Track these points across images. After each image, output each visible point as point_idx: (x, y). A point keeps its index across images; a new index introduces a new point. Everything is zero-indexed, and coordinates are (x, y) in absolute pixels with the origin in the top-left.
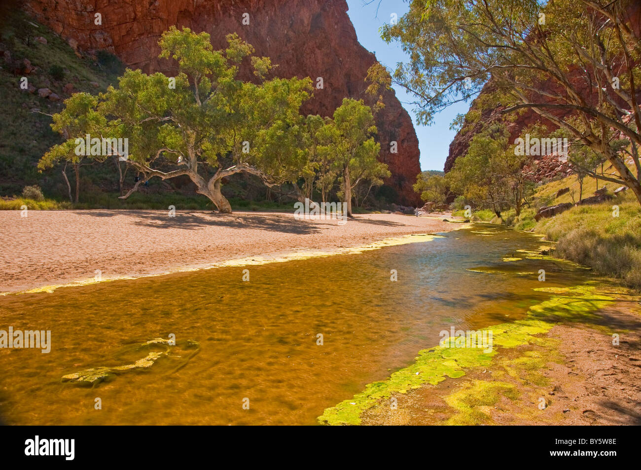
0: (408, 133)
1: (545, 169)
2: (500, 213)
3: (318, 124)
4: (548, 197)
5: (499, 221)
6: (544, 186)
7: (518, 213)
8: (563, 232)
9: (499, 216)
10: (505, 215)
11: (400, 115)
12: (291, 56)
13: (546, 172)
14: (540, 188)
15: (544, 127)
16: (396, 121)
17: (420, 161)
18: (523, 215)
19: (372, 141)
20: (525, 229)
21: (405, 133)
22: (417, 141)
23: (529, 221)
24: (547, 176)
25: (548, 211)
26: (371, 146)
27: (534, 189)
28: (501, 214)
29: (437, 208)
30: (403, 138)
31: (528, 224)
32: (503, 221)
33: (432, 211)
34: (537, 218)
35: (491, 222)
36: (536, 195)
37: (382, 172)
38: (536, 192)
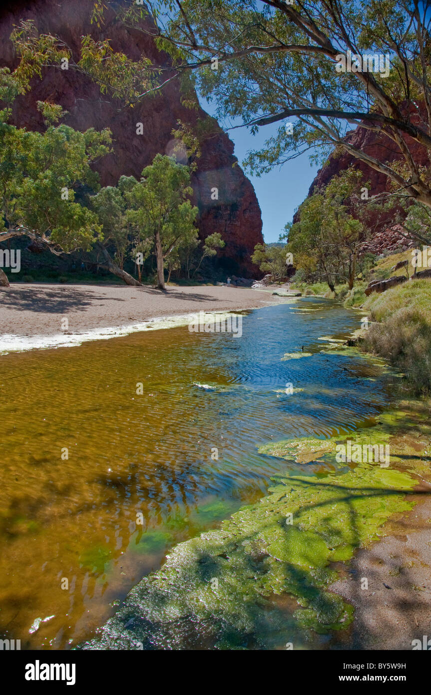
0: (250, 203)
1: (387, 242)
2: (333, 286)
3: (131, 185)
4: (386, 270)
5: (332, 296)
6: (385, 259)
7: (351, 287)
8: (389, 311)
9: (333, 290)
10: (339, 288)
11: (243, 183)
12: (126, 119)
13: (388, 244)
14: (380, 260)
15: (359, 173)
16: (239, 190)
17: (263, 232)
18: (355, 289)
19: (188, 204)
20: (355, 305)
21: (248, 204)
22: (259, 212)
23: (359, 296)
24: (389, 249)
25: (379, 285)
26: (187, 210)
27: (375, 262)
28: (335, 288)
29: (277, 280)
30: (244, 208)
31: (358, 299)
32: (336, 295)
33: (271, 283)
34: (368, 293)
35: (324, 296)
36: (376, 268)
37: (215, 241)
38: (376, 265)
